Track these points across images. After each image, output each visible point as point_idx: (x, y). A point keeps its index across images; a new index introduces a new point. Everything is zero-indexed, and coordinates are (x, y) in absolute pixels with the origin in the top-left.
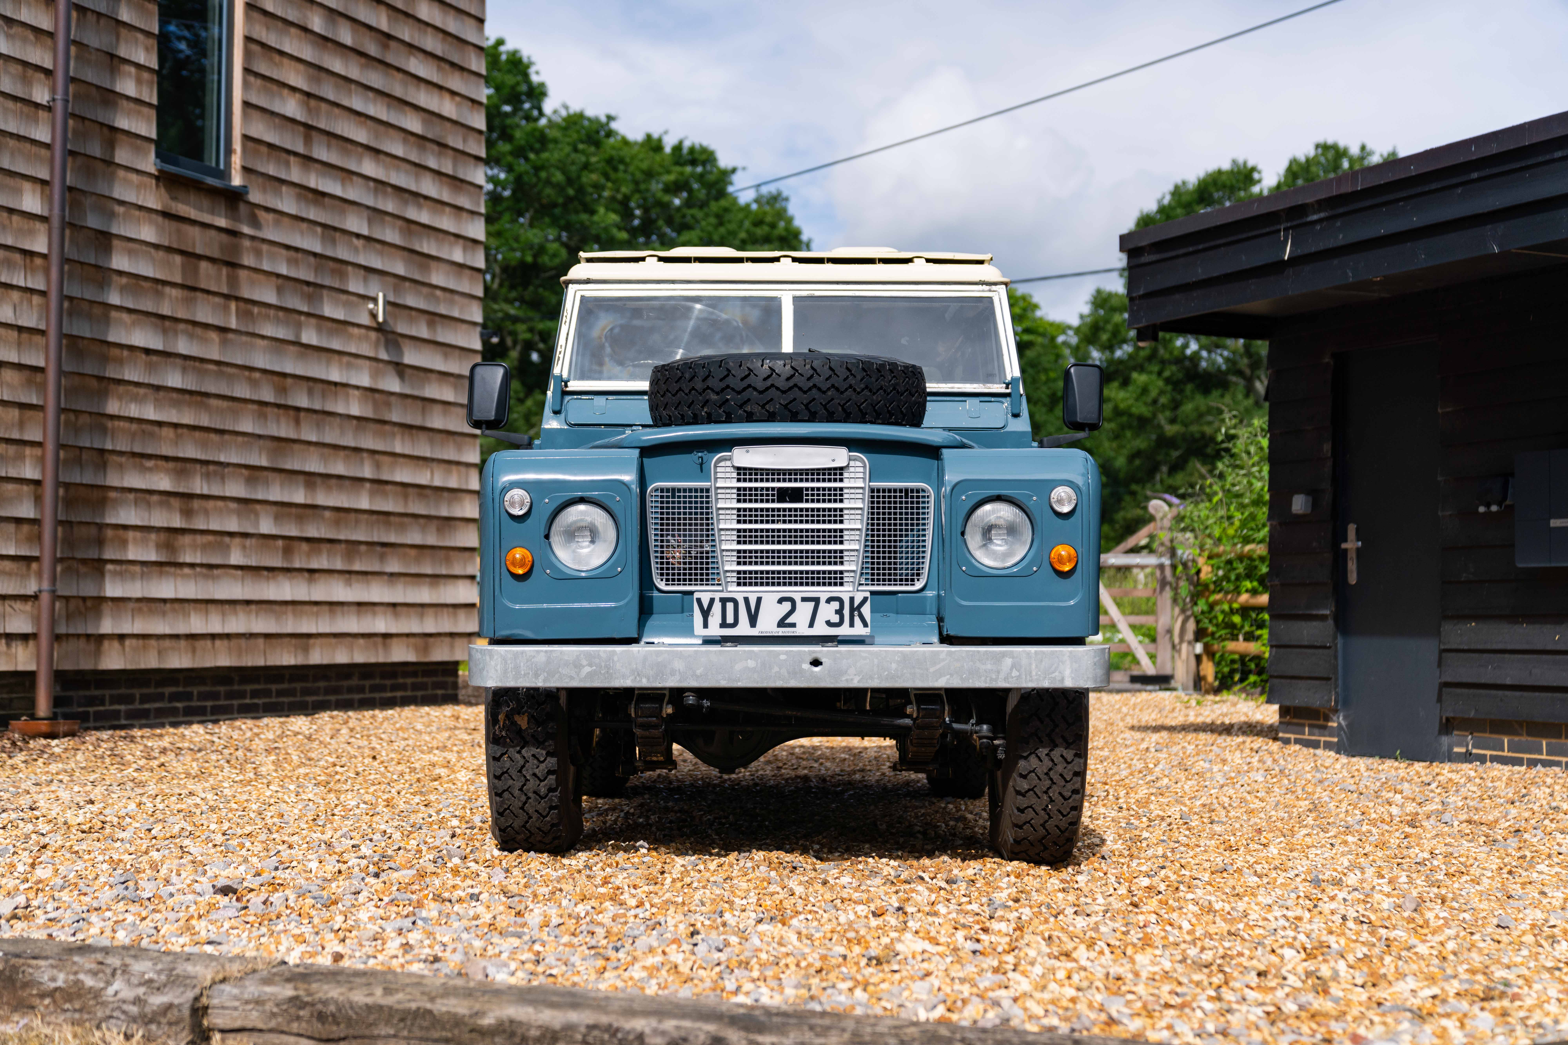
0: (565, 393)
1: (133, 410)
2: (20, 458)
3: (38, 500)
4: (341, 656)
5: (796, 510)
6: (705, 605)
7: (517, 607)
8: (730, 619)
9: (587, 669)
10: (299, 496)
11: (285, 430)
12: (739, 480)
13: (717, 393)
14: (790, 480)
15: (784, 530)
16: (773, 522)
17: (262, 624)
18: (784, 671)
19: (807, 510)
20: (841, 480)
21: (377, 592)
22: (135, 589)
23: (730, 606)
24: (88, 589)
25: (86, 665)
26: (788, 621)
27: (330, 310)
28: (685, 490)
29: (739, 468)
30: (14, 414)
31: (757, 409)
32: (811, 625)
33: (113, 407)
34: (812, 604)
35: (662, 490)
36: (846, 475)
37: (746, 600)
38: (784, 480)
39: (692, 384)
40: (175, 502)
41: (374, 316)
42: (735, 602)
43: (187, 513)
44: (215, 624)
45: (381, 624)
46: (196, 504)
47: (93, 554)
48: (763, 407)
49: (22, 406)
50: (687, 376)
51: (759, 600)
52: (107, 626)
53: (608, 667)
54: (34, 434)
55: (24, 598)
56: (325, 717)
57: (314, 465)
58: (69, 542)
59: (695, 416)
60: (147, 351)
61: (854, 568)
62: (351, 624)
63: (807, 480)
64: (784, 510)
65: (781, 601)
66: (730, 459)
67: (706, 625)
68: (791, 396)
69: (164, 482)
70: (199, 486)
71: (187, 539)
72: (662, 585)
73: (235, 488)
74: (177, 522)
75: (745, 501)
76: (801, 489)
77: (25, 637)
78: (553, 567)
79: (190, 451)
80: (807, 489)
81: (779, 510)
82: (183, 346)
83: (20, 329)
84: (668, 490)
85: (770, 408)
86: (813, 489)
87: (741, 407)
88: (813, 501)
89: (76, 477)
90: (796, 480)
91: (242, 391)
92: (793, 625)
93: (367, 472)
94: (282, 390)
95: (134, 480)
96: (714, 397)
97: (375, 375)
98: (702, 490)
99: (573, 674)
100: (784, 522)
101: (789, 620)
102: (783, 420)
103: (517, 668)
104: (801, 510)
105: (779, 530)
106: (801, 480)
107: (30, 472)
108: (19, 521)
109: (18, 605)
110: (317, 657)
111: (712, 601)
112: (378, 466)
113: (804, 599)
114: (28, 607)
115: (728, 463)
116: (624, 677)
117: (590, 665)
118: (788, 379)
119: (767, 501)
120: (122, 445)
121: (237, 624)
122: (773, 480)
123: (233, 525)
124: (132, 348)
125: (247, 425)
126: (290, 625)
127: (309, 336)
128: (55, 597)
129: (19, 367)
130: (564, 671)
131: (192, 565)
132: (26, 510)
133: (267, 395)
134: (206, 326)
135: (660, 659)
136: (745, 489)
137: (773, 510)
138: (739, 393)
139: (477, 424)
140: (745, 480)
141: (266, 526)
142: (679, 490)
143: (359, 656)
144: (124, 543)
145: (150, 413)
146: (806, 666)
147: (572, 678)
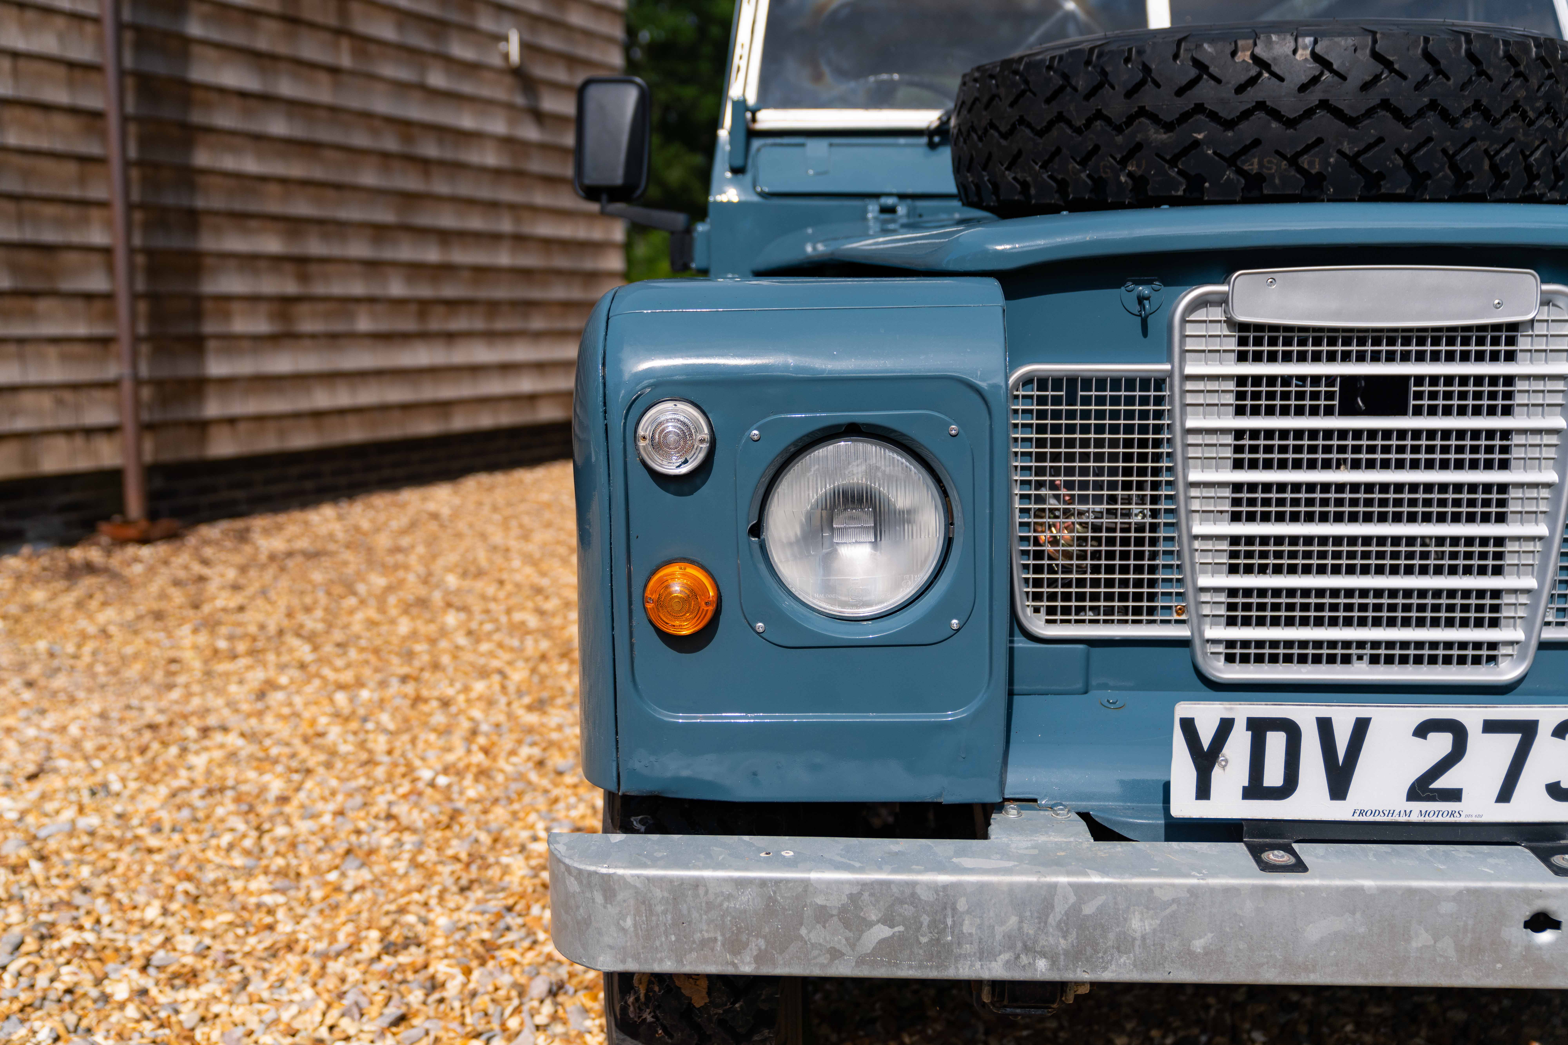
0: (753, 134)
1: (229, 163)
2: (84, 222)
3: (110, 269)
4: (486, 420)
5: (1387, 434)
6: (1206, 739)
7: (681, 719)
8: (1273, 776)
9: (882, 932)
10: (432, 255)
11: (411, 182)
12: (1242, 357)
13: (1168, 127)
14: (1376, 357)
15: (1355, 487)
16: (1327, 465)
17: (396, 394)
18: (1447, 946)
19: (1416, 434)
20: (1510, 357)
21: (521, 352)
22: (244, 366)
23: (1276, 742)
24: (185, 369)
25: (189, 453)
26: (1439, 784)
27: (461, 50)
28: (1101, 383)
29: (1243, 327)
30: (71, 169)
31: (1276, 167)
32: (1505, 795)
33: (202, 158)
34: (1513, 740)
35: (1042, 383)
36: (1523, 343)
37: (1325, 726)
38: (1361, 358)
39: (1095, 103)
40: (289, 267)
41: (506, 56)
42: (1292, 730)
43: (303, 278)
44: (343, 398)
45: (526, 384)
46: (313, 268)
47: (187, 328)
48: (1293, 161)
49: (83, 160)
50: (1081, 83)
51: (1361, 727)
52: (213, 409)
53: (937, 926)
54: (97, 192)
55: (104, 385)
56: (471, 484)
57: (447, 220)
58: (156, 317)
59: (1099, 183)
60: (243, 95)
61: (1530, 582)
62: (495, 387)
63: (1420, 357)
64: (1358, 434)
65: (1423, 730)
66: (1223, 301)
67: (1203, 791)
68: (1370, 130)
69: (272, 245)
70: (315, 247)
71: (304, 308)
72: (1039, 626)
73: (359, 249)
74: (291, 288)
75: (1255, 411)
76: (1405, 379)
77: (109, 430)
78: (776, 616)
79: (302, 208)
80: (1419, 380)
81: (1343, 434)
82: (287, 88)
83: (72, 65)
84: (1057, 383)
85: (1311, 163)
86: (1434, 380)
87: (1232, 161)
88: (1432, 411)
89: (161, 241)
90: (1391, 357)
91: (360, 139)
92: (1454, 795)
93: (506, 225)
94: (408, 139)
95: (235, 243)
96: (1158, 136)
97: (511, 122)
98: (1145, 383)
99: (839, 941)
100: (1356, 465)
101: (1442, 783)
102: (1342, 197)
103: (681, 923)
104: (1402, 434)
105: (1340, 487)
106: (1405, 357)
107: (98, 237)
108: (89, 297)
109: (97, 394)
110: (460, 423)
111: (1225, 727)
112: (517, 220)
113: (1491, 727)
114: (109, 395)
115: (1217, 313)
116: (986, 954)
117: (888, 920)
118: (1365, 87)
119: (1314, 411)
120: (217, 202)
121: (368, 395)
122: (1331, 357)
123: (357, 288)
124: (222, 91)
125: (369, 178)
126: (430, 392)
127: (437, 79)
128: (138, 382)
129: (73, 111)
130: (814, 935)
131: (313, 336)
132: (97, 282)
133: (391, 143)
134: (313, 66)
135: (1088, 909)
136: (1257, 380)
137: (1328, 434)
138: (1230, 124)
139: (592, 193)
140: (1258, 357)
141: (397, 288)
142: (1087, 383)
143: (506, 418)
144: (227, 316)
145: (250, 165)
146: (1517, 934)
147: (835, 954)
